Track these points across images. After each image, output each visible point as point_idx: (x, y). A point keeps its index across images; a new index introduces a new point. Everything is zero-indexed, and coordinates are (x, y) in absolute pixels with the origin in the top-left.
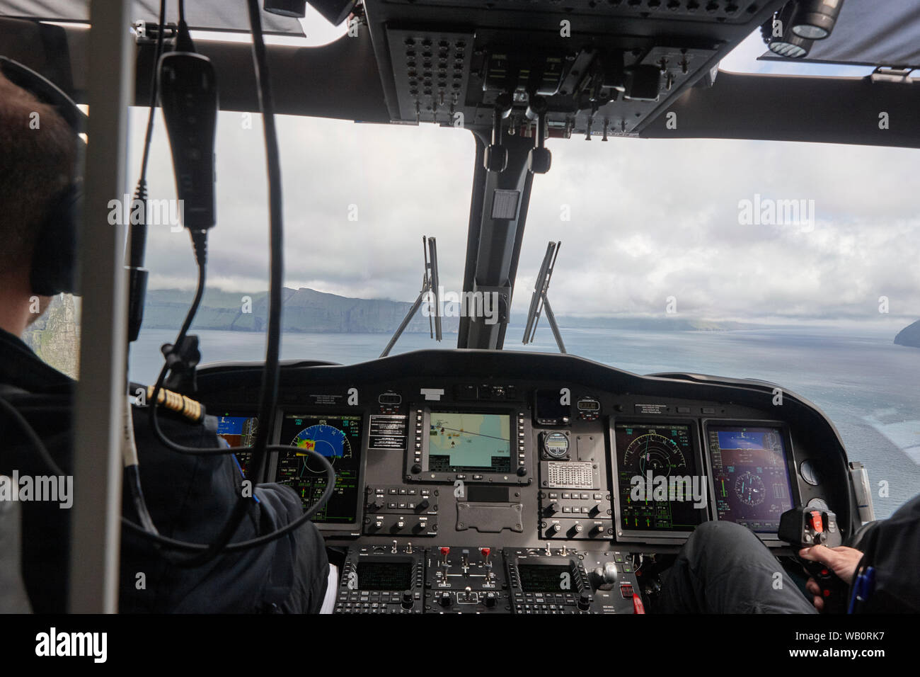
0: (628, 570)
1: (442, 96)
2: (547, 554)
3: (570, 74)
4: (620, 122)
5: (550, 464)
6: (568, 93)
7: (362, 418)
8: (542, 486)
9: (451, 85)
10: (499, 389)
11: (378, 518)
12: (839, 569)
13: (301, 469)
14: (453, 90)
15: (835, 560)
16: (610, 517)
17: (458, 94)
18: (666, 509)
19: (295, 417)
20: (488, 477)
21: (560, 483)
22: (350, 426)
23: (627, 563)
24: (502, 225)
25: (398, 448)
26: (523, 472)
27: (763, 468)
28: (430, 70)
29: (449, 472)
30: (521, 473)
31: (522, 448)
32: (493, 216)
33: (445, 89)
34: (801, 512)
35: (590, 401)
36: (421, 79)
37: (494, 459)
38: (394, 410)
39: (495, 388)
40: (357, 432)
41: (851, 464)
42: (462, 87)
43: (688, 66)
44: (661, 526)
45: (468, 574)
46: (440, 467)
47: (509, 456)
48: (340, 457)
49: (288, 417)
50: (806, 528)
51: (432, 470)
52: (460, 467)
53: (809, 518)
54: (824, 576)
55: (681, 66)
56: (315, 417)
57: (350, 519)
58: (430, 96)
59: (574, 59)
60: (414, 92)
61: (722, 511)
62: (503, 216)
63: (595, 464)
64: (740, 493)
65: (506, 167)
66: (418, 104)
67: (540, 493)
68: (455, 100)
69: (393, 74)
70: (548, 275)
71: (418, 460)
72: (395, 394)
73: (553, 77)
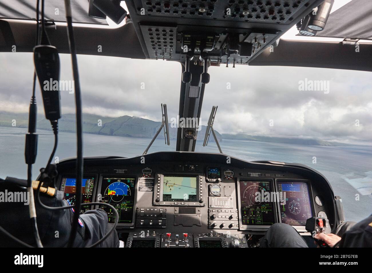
0: (244, 242)
1: (166, 50)
2: (211, 236)
3: (218, 42)
4: (240, 60)
5: (213, 198)
6: (218, 49)
7: (135, 179)
8: (210, 207)
9: (169, 46)
10: (192, 167)
11: (142, 221)
12: (329, 243)
13: (109, 200)
14: (170, 48)
15: (328, 239)
16: (237, 220)
17: (172, 49)
18: (260, 216)
19: (107, 178)
20: (187, 204)
21: (217, 206)
22: (130, 182)
23: (244, 239)
24: (193, 100)
25: (150, 191)
26: (201, 201)
27: (300, 199)
28: (160, 40)
29: (171, 201)
30: (201, 202)
31: (201, 191)
32: (189, 96)
33: (166, 47)
34: (315, 219)
35: (229, 171)
36: (156, 44)
37: (190, 196)
38: (149, 175)
39: (191, 166)
40: (133, 185)
41: (335, 197)
42: (174, 46)
43: (266, 40)
44: (258, 223)
45: (178, 245)
46: (167, 199)
47: (196, 194)
48: (126, 195)
49: (105, 179)
50: (316, 226)
51: (164, 200)
52: (176, 199)
53: (318, 221)
54: (323, 246)
55: (263, 40)
56: (116, 179)
57: (130, 221)
58: (161, 50)
59: (219, 37)
60: (154, 48)
61: (283, 217)
62: (193, 96)
63: (231, 197)
64: (290, 209)
65: (191, 81)
66: (156, 52)
67: (209, 210)
68: (171, 52)
69: (144, 42)
70: (213, 119)
71: (158, 196)
72: (149, 169)
73: (210, 44)
